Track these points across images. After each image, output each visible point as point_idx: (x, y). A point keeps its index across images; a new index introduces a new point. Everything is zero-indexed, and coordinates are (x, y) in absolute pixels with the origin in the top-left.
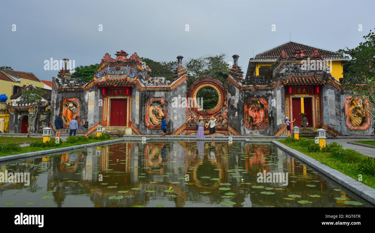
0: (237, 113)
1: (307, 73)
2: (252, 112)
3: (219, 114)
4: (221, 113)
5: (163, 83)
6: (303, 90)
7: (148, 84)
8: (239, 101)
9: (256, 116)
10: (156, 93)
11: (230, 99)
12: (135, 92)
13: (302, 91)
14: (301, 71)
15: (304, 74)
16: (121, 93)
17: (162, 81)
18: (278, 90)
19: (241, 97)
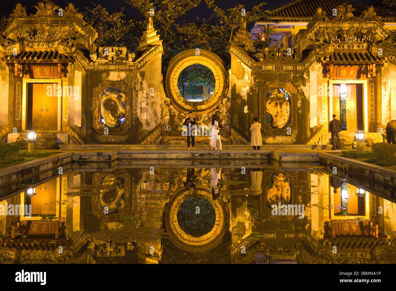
0: (246, 108)
1: (357, 45)
2: (272, 106)
3: (216, 108)
4: (220, 109)
5: (124, 56)
6: (350, 72)
7: (97, 59)
8: (251, 88)
9: (277, 112)
10: (112, 73)
11: (235, 85)
12: (74, 72)
13: (348, 73)
14: (348, 41)
15: (353, 47)
16: (47, 74)
17: (121, 53)
18: (313, 70)
19: (253, 83)
